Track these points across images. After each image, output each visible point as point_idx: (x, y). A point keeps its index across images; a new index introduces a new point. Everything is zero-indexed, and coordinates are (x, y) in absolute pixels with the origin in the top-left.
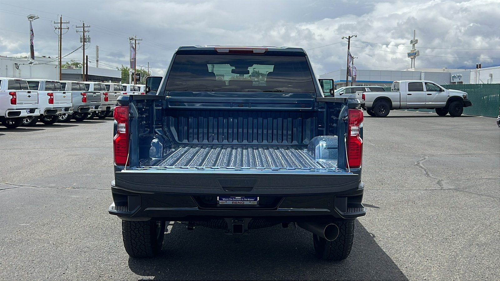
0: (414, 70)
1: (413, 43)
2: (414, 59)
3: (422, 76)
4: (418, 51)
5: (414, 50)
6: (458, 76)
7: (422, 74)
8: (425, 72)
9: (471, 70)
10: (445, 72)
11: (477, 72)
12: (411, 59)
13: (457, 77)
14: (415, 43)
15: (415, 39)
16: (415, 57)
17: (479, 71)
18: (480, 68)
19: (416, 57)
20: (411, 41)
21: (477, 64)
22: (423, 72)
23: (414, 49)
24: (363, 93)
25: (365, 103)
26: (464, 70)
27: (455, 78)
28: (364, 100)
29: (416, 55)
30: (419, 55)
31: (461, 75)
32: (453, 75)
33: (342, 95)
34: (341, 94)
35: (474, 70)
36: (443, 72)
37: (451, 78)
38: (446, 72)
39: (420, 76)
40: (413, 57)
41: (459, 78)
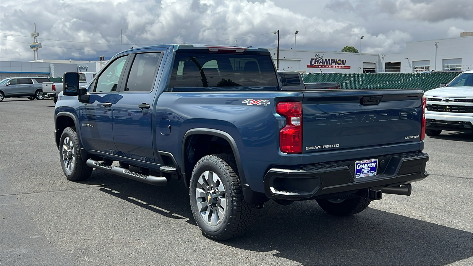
0: (43, 62)
1: (35, 36)
2: (37, 50)
3: (51, 67)
4: (40, 43)
5: (36, 43)
6: (85, 67)
7: (51, 65)
8: (54, 64)
9: (97, 62)
10: (71, 63)
11: (102, 64)
12: (34, 51)
13: (83, 68)
14: (36, 36)
15: (36, 32)
16: (37, 49)
17: (104, 63)
18: (104, 60)
19: (39, 49)
20: (32, 34)
21: (101, 56)
22: (51, 63)
23: (36, 41)
24: (53, 84)
25: (55, 94)
26: (88, 62)
27: (82, 69)
28: (55, 90)
29: (39, 47)
30: (41, 47)
31: (88, 66)
32: (80, 67)
33: (9, 86)
34: (7, 86)
35: (99, 62)
36: (69, 63)
37: (78, 69)
38: (73, 63)
39: (49, 67)
40: (35, 49)
41: (86, 69)
